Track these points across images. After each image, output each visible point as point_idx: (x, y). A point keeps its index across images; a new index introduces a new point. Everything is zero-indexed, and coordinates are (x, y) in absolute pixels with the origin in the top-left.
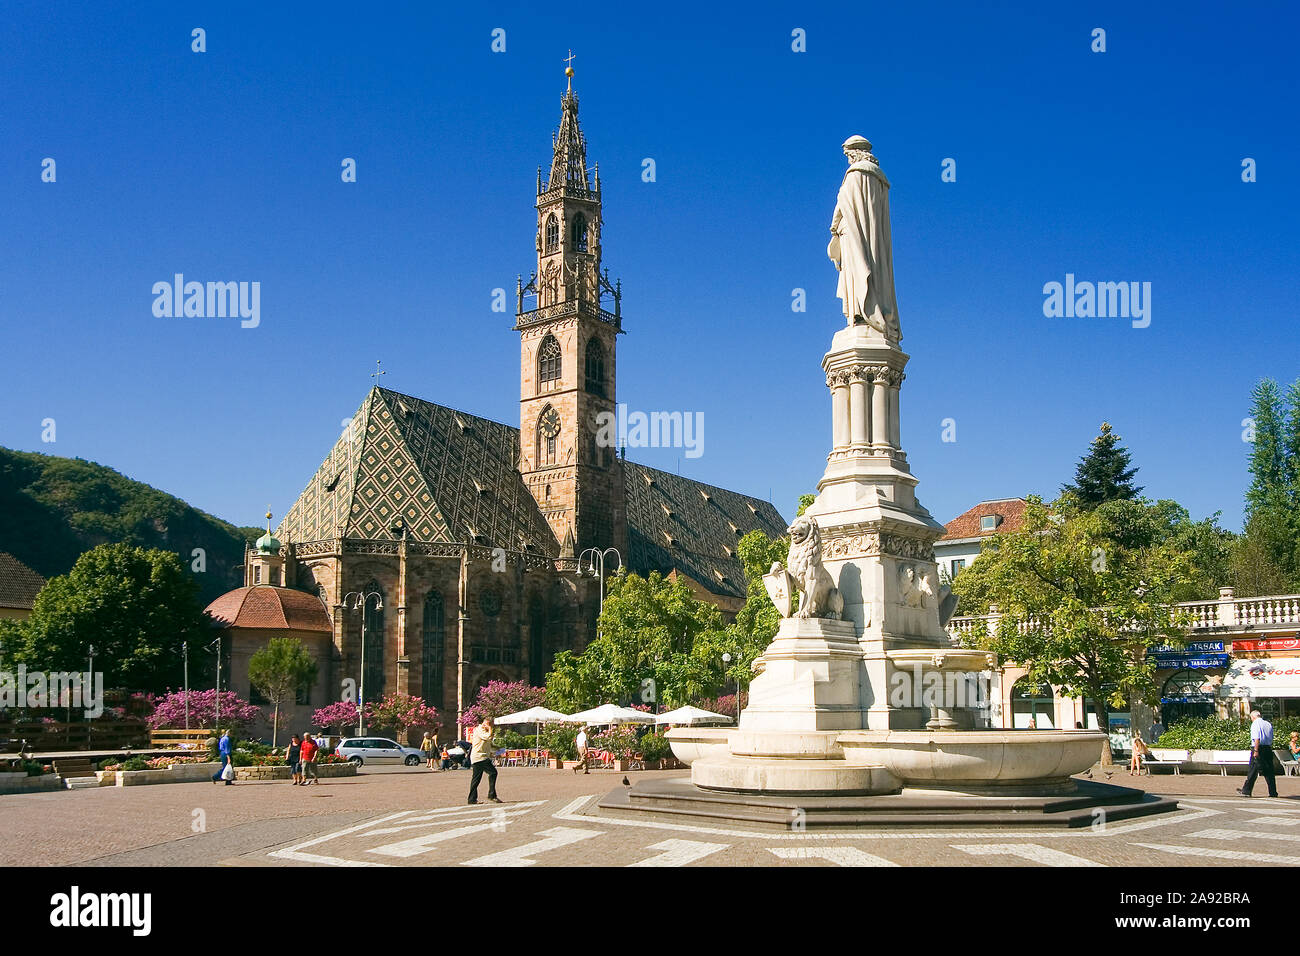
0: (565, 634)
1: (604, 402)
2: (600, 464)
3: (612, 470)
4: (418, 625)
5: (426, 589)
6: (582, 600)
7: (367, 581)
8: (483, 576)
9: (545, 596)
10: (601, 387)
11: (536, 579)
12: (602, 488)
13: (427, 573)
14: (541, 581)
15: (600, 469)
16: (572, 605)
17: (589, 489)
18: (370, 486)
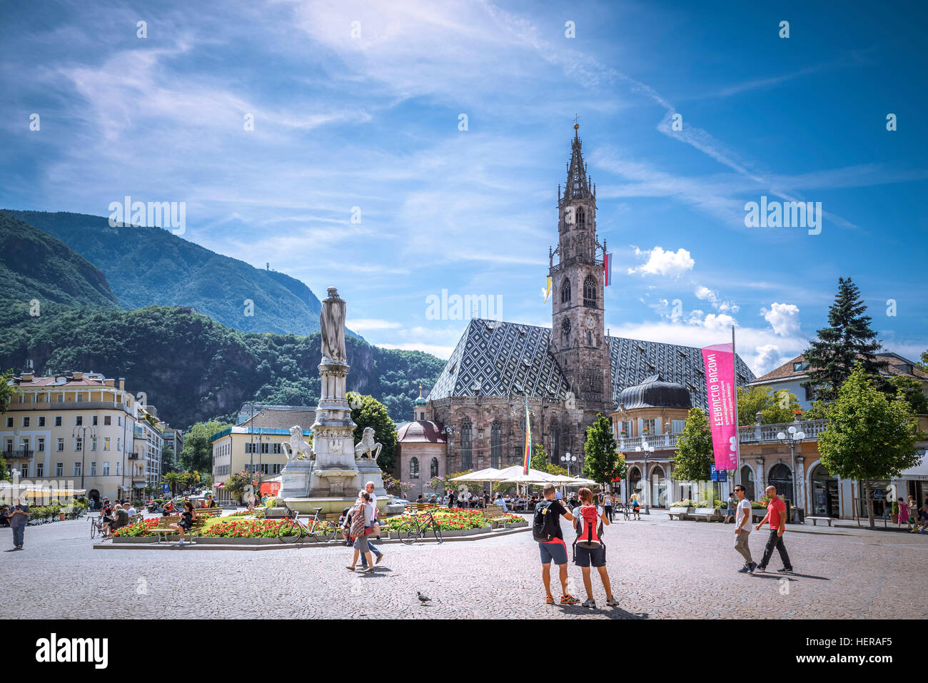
0: (570, 439)
1: (596, 310)
2: (594, 344)
3: (602, 348)
4: (488, 438)
5: (492, 420)
6: (579, 421)
7: (463, 417)
8: (522, 412)
9: (559, 420)
10: (595, 302)
11: (554, 411)
12: (596, 358)
13: (492, 411)
14: (557, 412)
15: (594, 348)
16: (574, 424)
17: (587, 360)
18: (467, 375)
